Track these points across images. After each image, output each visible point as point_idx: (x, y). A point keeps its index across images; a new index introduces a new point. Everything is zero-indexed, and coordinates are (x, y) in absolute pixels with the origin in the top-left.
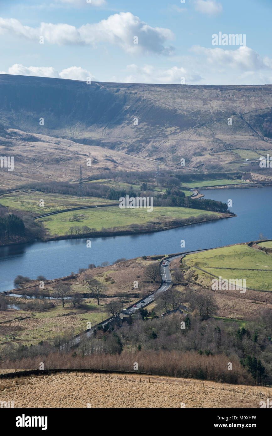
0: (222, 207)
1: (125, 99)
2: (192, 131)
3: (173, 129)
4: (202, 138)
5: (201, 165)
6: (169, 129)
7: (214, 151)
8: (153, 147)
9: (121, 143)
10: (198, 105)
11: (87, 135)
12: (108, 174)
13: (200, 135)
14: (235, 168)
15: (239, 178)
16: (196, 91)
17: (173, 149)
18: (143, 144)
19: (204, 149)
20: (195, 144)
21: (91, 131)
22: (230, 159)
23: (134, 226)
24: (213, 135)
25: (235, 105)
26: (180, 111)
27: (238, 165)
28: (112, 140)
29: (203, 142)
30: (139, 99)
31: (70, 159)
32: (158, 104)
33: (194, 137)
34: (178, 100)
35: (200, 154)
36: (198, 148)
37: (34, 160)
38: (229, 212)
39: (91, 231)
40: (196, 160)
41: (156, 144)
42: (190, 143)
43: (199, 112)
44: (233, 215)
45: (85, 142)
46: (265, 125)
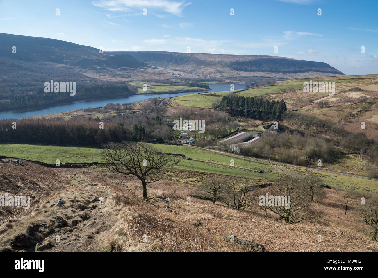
0: (207, 87)
1: (190, 58)
2: (209, 67)
3: (204, 66)
4: (212, 69)
5: (211, 77)
6: (202, 66)
7: (215, 73)
8: (196, 72)
9: (187, 71)
10: (213, 59)
11: (176, 68)
13: (212, 68)
14: (221, 78)
15: (222, 81)
16: (213, 56)
17: (203, 73)
18: (193, 71)
19: (212, 72)
20: (210, 71)
21: (178, 67)
22: (220, 75)
24: (216, 68)
25: (224, 59)
26: (206, 61)
27: (222, 77)
28: (184, 69)
29: (212, 70)
30: (194, 57)
32: (199, 59)
33: (210, 69)
34: (206, 58)
35: (210, 74)
36: (210, 72)
37: (152, 73)
38: (209, 89)
39: (154, 92)
40: (209, 76)
41: (198, 71)
42: (208, 71)
43: (212, 61)
45: (175, 70)
46: (233, 66)
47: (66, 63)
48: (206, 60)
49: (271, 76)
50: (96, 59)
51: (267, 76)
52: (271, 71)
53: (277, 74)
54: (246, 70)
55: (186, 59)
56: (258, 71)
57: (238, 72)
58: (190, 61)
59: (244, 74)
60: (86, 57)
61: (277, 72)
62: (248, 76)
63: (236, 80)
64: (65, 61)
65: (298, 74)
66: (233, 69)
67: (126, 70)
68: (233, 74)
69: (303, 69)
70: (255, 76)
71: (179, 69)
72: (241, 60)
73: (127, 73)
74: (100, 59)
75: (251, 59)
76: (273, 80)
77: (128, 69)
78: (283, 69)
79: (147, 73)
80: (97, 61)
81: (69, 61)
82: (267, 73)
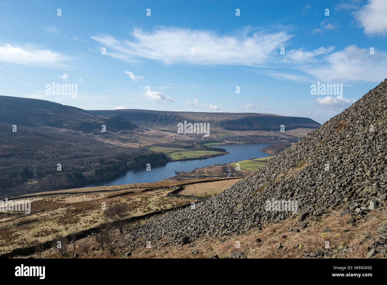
0: (224, 150)
1: (176, 117)
5: (206, 138)
10: (201, 118)
11: (164, 129)
12: (179, 141)
14: (218, 139)
15: (220, 142)
16: (200, 114)
21: (164, 127)
22: (216, 136)
23: (200, 156)
25: (213, 119)
26: (196, 121)
27: (219, 138)
28: (173, 130)
30: (181, 117)
31: (164, 136)
34: (194, 117)
37: (152, 136)
39: (187, 158)
40: (204, 136)
43: (202, 121)
44: (228, 153)
45: (163, 131)
46: (225, 125)
47: (67, 127)
48: (194, 119)
49: (264, 135)
51: (260, 135)
52: (262, 129)
53: (269, 133)
54: (238, 129)
55: (172, 119)
56: (250, 130)
57: (231, 132)
58: (177, 121)
59: (238, 133)
60: (85, 121)
61: (268, 130)
62: (243, 135)
63: (236, 141)
64: (65, 125)
65: (288, 131)
66: (225, 129)
67: (126, 133)
68: (228, 134)
69: (291, 126)
70: (250, 135)
71: (167, 129)
72: (231, 118)
73: (130, 136)
74: (98, 122)
75: (239, 117)
76: (269, 139)
77: (128, 132)
78: (273, 127)
79: (146, 136)
80: (96, 124)
81: (70, 125)
82: (259, 131)
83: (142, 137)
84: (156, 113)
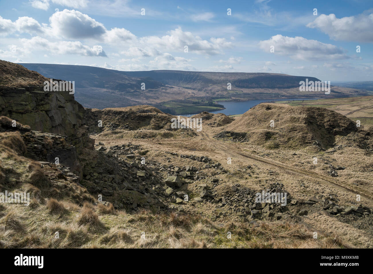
0: (222, 106)
1: (198, 76)
2: (216, 85)
3: (211, 84)
4: (219, 87)
5: (218, 95)
6: (210, 84)
7: (222, 91)
8: (205, 89)
9: (197, 88)
10: (218, 78)
11: (187, 86)
12: (193, 97)
13: (218, 86)
14: (227, 96)
15: (228, 98)
16: (218, 74)
17: (211, 90)
18: (203, 89)
19: (219, 90)
20: (217, 89)
22: (226, 93)
24: (222, 86)
25: (228, 78)
26: (213, 80)
27: (228, 95)
28: (194, 87)
29: (219, 88)
30: (202, 76)
31: (182, 93)
32: (207, 77)
33: (216, 87)
34: (213, 76)
35: (218, 92)
36: (218, 90)
37: (172, 94)
40: (217, 93)
41: (206, 89)
42: (216, 88)
43: (218, 80)
44: (225, 108)
45: (186, 88)
46: (236, 84)
47: (107, 88)
48: (212, 78)
49: (269, 92)
50: (128, 83)
51: (265, 92)
52: (268, 87)
53: (273, 90)
54: (247, 87)
55: (194, 78)
56: (257, 87)
57: (240, 89)
58: (198, 80)
59: (246, 91)
60: (121, 82)
61: (273, 88)
62: (250, 92)
63: (241, 97)
64: (106, 86)
65: (291, 89)
66: (236, 87)
67: (152, 91)
68: (237, 92)
69: (295, 84)
70: (256, 92)
71: (189, 86)
72: (243, 78)
73: (154, 94)
74: (131, 83)
75: (250, 76)
76: (270, 96)
77: (153, 91)
78: (278, 86)
79: (168, 93)
80: (129, 85)
81: (109, 86)
82: (265, 89)
83: (164, 94)
84: (182, 73)
